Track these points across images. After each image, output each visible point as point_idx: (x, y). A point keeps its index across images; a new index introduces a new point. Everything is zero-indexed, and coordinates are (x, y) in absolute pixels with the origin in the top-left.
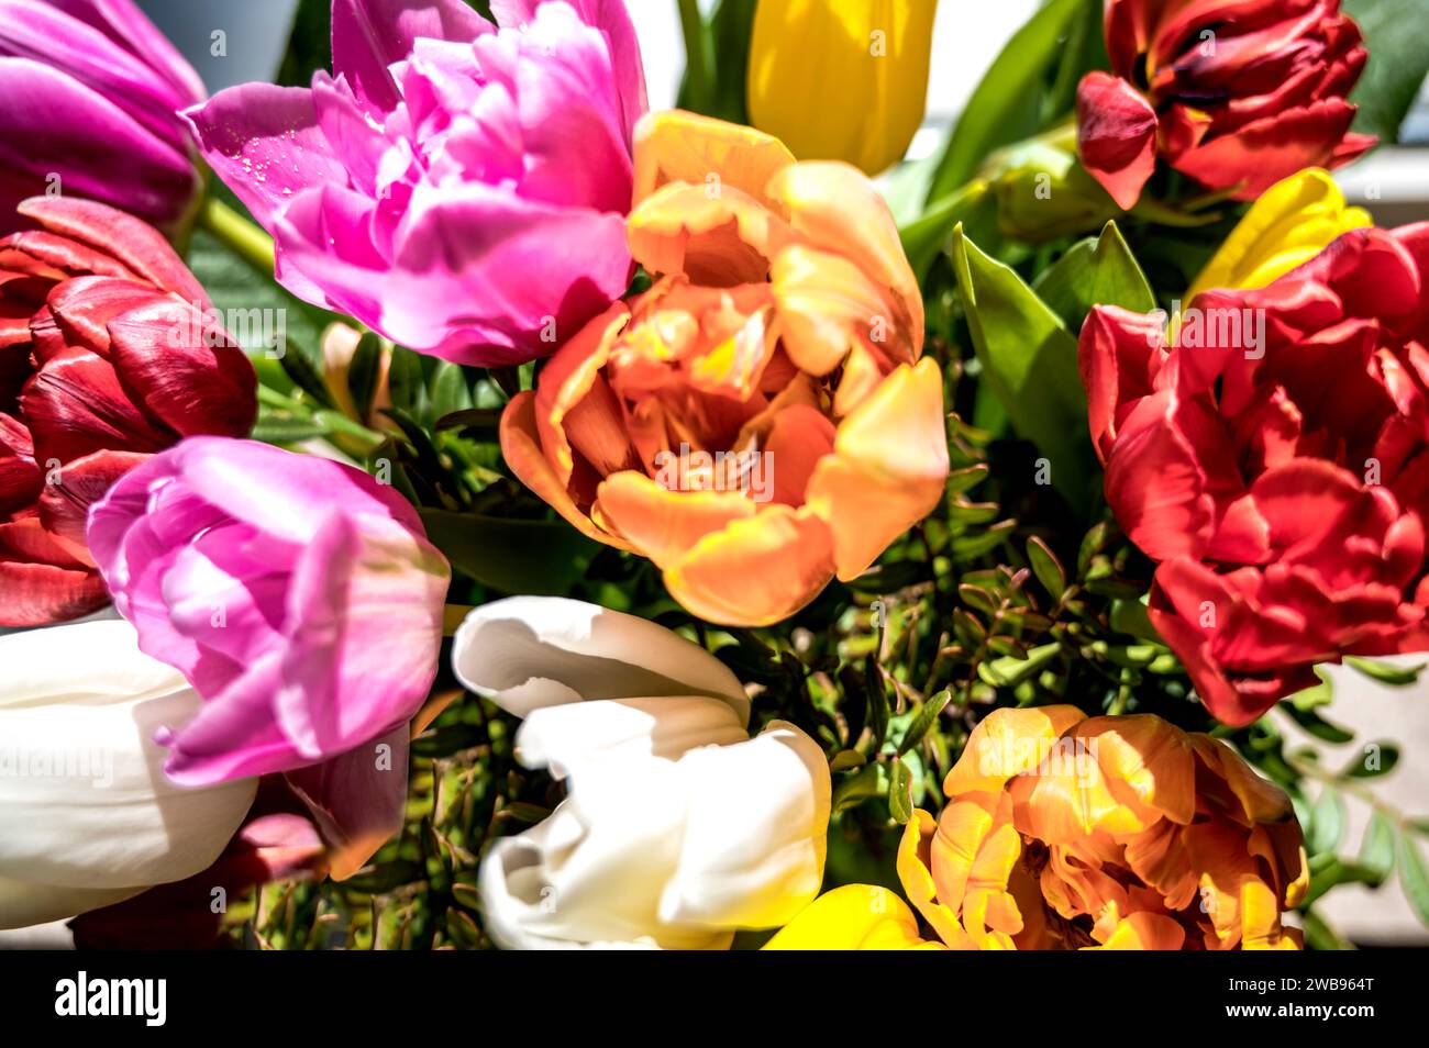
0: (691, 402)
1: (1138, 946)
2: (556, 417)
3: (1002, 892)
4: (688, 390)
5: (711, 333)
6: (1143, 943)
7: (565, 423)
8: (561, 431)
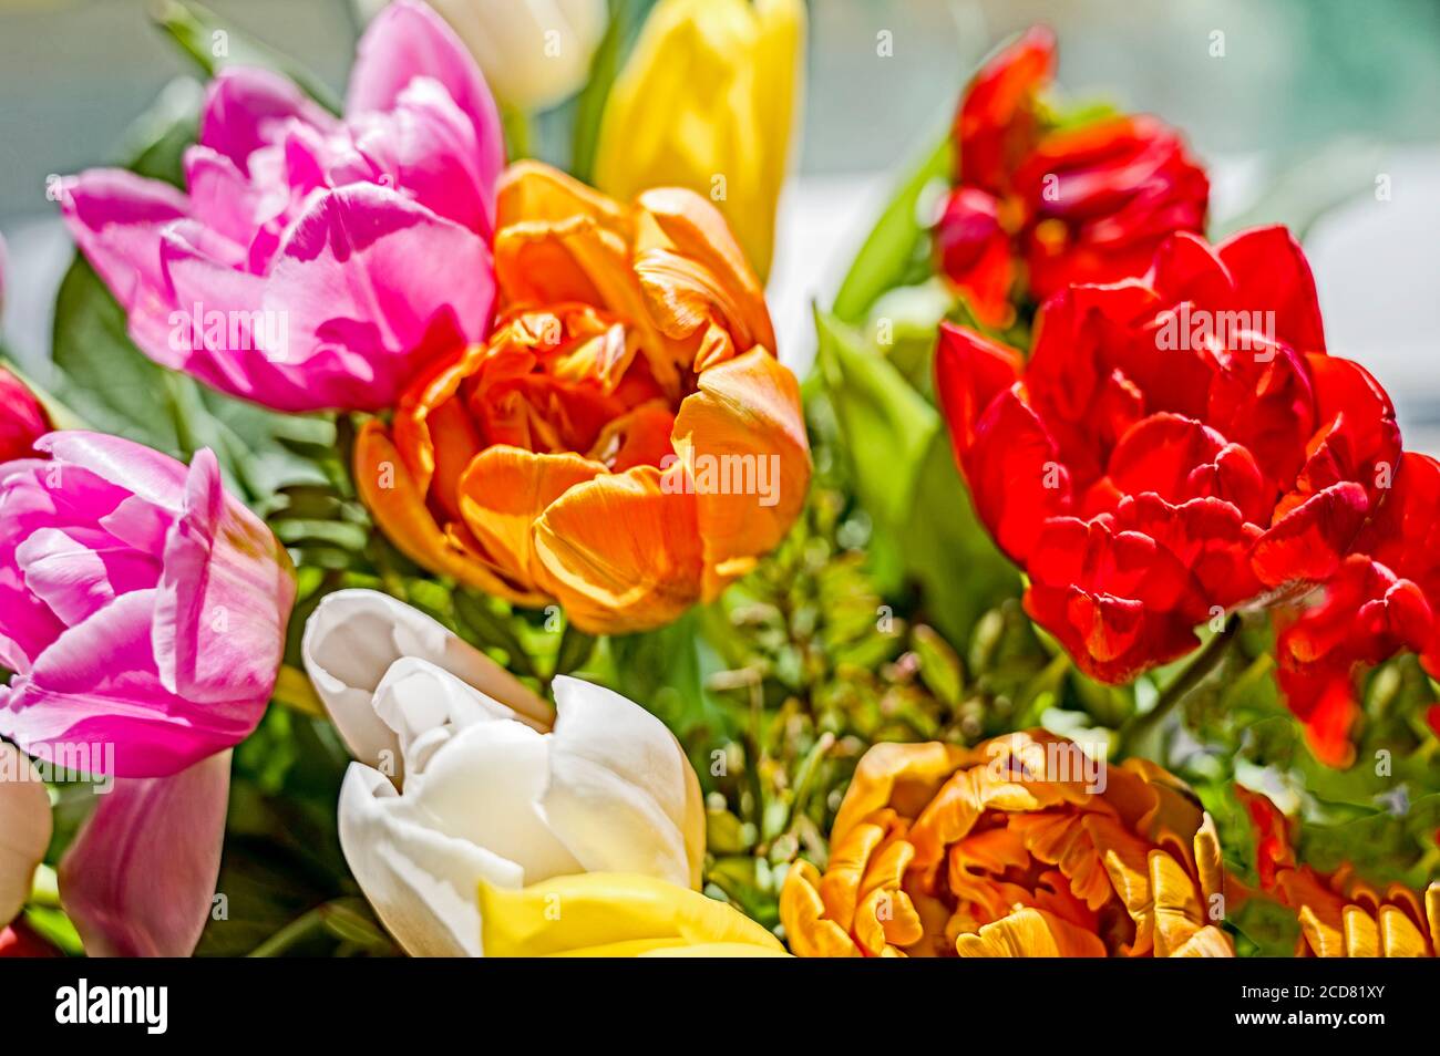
0: (554, 400)
1: (1056, 954)
2: (421, 413)
3: (895, 891)
4: (552, 388)
5: (573, 333)
6: (1060, 952)
7: (430, 418)
8: (425, 427)
